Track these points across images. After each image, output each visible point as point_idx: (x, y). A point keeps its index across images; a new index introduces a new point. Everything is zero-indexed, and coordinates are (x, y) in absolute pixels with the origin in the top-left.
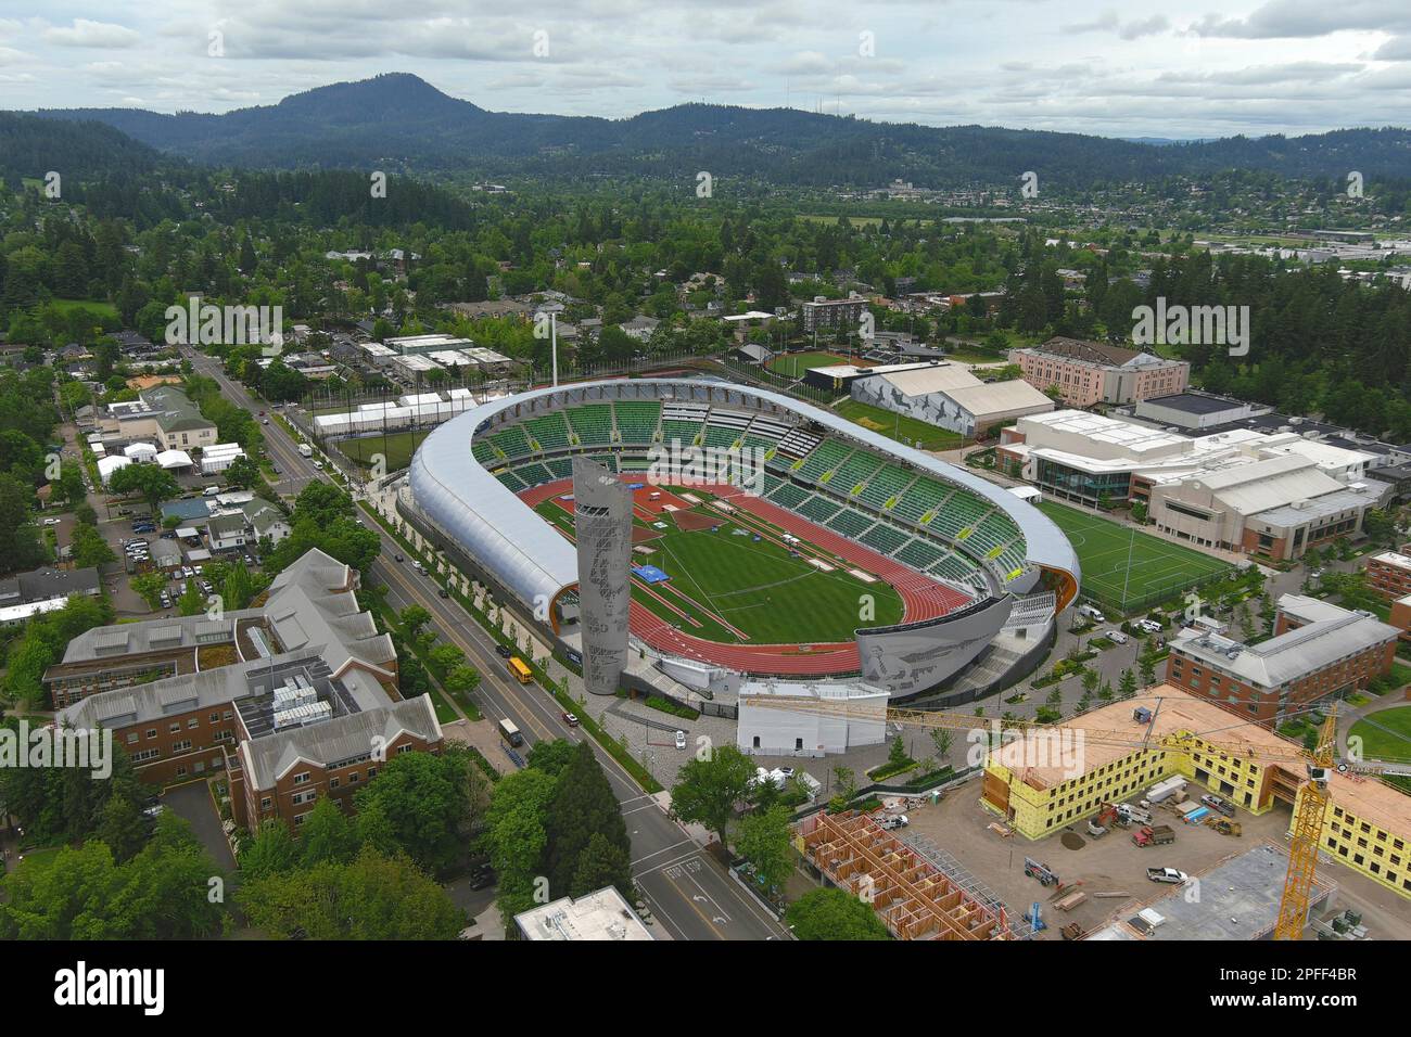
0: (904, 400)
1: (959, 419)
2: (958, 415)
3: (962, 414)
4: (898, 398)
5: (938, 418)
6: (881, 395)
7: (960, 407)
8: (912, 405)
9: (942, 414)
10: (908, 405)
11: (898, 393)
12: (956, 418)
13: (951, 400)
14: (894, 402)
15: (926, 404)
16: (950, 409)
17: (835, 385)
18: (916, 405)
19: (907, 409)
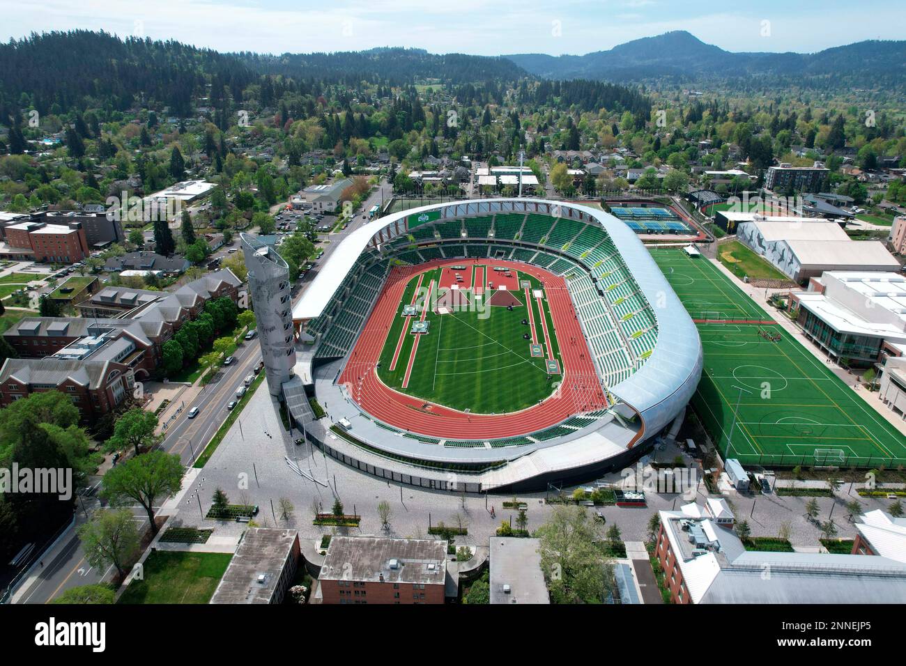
0: (763, 244)
1: (792, 265)
3: (794, 261)
4: (760, 241)
5: (780, 261)
6: (751, 237)
7: (793, 255)
8: (767, 248)
9: (782, 259)
10: (764, 248)
11: (761, 237)
12: (790, 263)
13: (789, 248)
14: (757, 244)
15: (774, 249)
16: (787, 256)
17: (728, 225)
18: (769, 248)
19: (763, 250)
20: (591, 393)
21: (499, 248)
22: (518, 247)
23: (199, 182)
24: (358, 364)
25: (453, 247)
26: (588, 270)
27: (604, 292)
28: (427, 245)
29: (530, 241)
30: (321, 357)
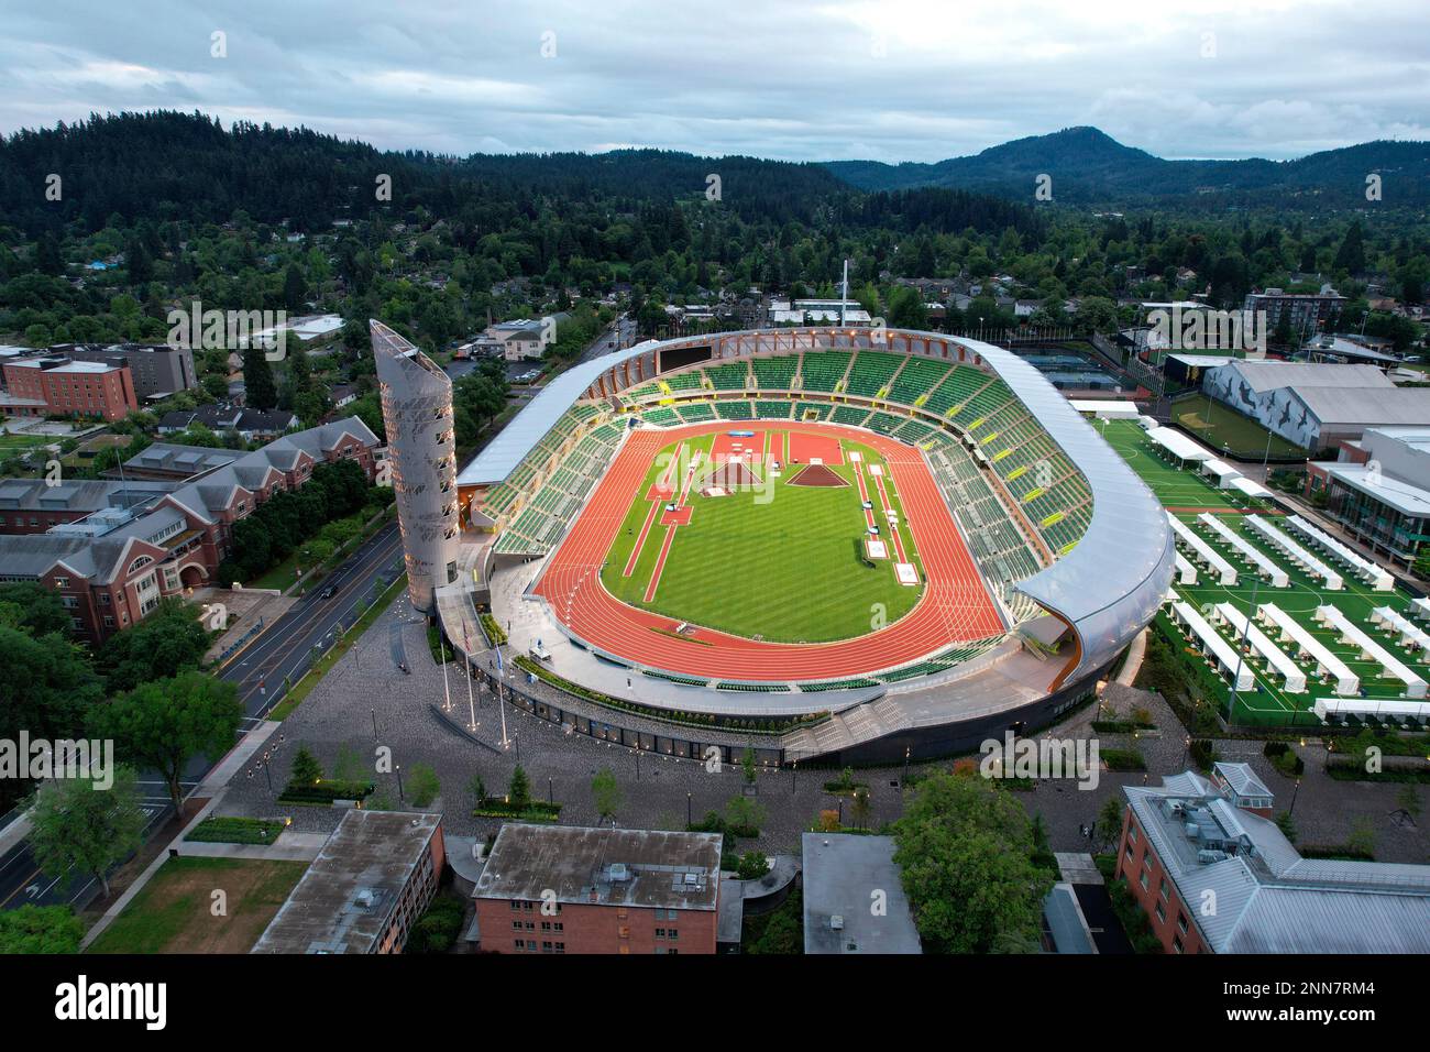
0: (1251, 397)
1: (1304, 426)
2: (1304, 421)
3: (1308, 418)
4: (1245, 393)
5: (1281, 423)
6: (1229, 389)
7: (1307, 409)
8: (1258, 403)
9: (1286, 418)
10: (1253, 404)
11: (1246, 387)
12: (1300, 424)
13: (1298, 399)
14: (1240, 400)
15: (1272, 403)
16: (1296, 412)
17: (1188, 374)
18: (1262, 404)
19: (1252, 408)
20: (976, 613)
21: (810, 406)
22: (839, 404)
23: (328, 317)
24: (568, 566)
25: (734, 404)
26: (959, 434)
27: (989, 464)
28: (690, 399)
29: (860, 393)
30: (506, 552)
